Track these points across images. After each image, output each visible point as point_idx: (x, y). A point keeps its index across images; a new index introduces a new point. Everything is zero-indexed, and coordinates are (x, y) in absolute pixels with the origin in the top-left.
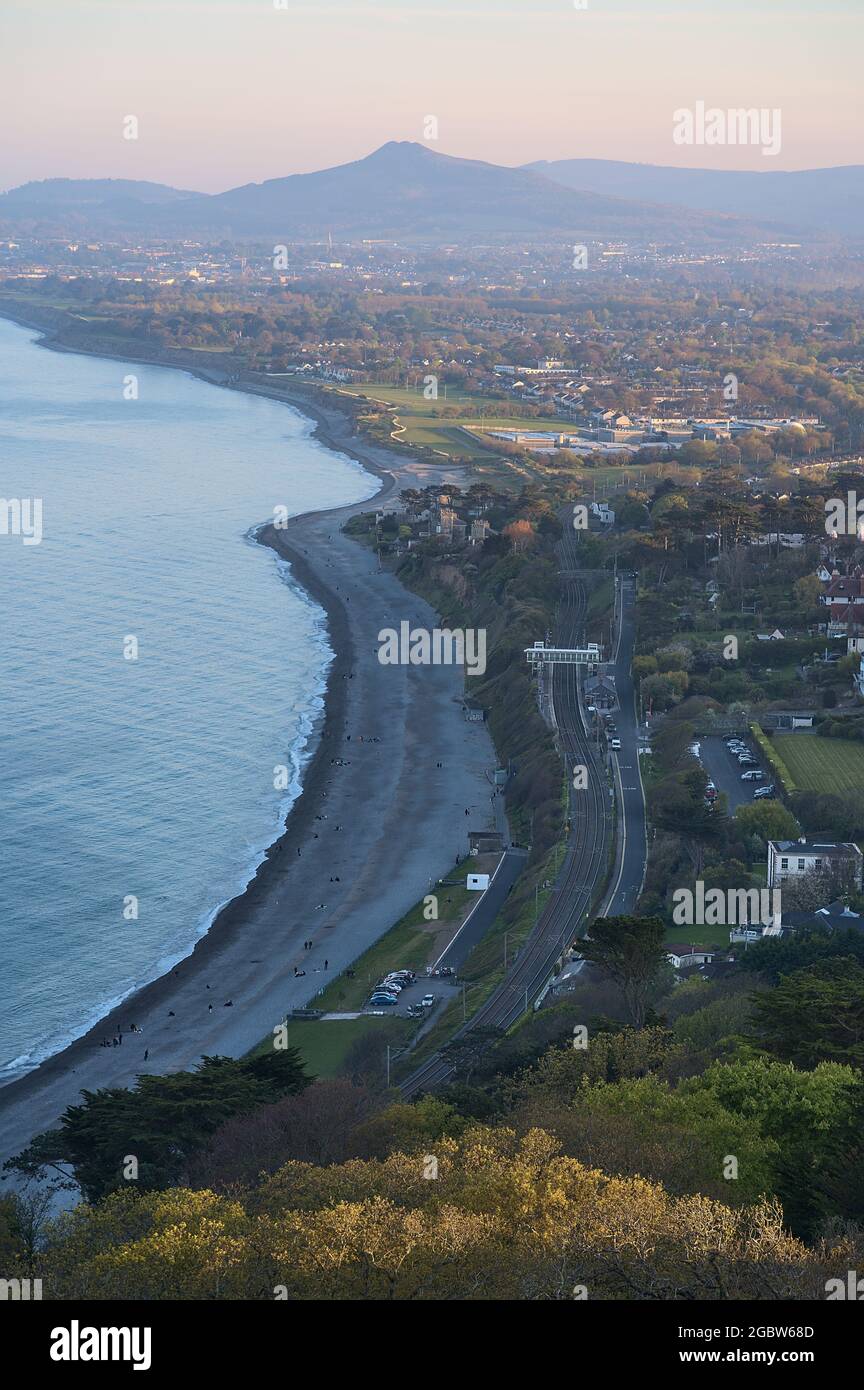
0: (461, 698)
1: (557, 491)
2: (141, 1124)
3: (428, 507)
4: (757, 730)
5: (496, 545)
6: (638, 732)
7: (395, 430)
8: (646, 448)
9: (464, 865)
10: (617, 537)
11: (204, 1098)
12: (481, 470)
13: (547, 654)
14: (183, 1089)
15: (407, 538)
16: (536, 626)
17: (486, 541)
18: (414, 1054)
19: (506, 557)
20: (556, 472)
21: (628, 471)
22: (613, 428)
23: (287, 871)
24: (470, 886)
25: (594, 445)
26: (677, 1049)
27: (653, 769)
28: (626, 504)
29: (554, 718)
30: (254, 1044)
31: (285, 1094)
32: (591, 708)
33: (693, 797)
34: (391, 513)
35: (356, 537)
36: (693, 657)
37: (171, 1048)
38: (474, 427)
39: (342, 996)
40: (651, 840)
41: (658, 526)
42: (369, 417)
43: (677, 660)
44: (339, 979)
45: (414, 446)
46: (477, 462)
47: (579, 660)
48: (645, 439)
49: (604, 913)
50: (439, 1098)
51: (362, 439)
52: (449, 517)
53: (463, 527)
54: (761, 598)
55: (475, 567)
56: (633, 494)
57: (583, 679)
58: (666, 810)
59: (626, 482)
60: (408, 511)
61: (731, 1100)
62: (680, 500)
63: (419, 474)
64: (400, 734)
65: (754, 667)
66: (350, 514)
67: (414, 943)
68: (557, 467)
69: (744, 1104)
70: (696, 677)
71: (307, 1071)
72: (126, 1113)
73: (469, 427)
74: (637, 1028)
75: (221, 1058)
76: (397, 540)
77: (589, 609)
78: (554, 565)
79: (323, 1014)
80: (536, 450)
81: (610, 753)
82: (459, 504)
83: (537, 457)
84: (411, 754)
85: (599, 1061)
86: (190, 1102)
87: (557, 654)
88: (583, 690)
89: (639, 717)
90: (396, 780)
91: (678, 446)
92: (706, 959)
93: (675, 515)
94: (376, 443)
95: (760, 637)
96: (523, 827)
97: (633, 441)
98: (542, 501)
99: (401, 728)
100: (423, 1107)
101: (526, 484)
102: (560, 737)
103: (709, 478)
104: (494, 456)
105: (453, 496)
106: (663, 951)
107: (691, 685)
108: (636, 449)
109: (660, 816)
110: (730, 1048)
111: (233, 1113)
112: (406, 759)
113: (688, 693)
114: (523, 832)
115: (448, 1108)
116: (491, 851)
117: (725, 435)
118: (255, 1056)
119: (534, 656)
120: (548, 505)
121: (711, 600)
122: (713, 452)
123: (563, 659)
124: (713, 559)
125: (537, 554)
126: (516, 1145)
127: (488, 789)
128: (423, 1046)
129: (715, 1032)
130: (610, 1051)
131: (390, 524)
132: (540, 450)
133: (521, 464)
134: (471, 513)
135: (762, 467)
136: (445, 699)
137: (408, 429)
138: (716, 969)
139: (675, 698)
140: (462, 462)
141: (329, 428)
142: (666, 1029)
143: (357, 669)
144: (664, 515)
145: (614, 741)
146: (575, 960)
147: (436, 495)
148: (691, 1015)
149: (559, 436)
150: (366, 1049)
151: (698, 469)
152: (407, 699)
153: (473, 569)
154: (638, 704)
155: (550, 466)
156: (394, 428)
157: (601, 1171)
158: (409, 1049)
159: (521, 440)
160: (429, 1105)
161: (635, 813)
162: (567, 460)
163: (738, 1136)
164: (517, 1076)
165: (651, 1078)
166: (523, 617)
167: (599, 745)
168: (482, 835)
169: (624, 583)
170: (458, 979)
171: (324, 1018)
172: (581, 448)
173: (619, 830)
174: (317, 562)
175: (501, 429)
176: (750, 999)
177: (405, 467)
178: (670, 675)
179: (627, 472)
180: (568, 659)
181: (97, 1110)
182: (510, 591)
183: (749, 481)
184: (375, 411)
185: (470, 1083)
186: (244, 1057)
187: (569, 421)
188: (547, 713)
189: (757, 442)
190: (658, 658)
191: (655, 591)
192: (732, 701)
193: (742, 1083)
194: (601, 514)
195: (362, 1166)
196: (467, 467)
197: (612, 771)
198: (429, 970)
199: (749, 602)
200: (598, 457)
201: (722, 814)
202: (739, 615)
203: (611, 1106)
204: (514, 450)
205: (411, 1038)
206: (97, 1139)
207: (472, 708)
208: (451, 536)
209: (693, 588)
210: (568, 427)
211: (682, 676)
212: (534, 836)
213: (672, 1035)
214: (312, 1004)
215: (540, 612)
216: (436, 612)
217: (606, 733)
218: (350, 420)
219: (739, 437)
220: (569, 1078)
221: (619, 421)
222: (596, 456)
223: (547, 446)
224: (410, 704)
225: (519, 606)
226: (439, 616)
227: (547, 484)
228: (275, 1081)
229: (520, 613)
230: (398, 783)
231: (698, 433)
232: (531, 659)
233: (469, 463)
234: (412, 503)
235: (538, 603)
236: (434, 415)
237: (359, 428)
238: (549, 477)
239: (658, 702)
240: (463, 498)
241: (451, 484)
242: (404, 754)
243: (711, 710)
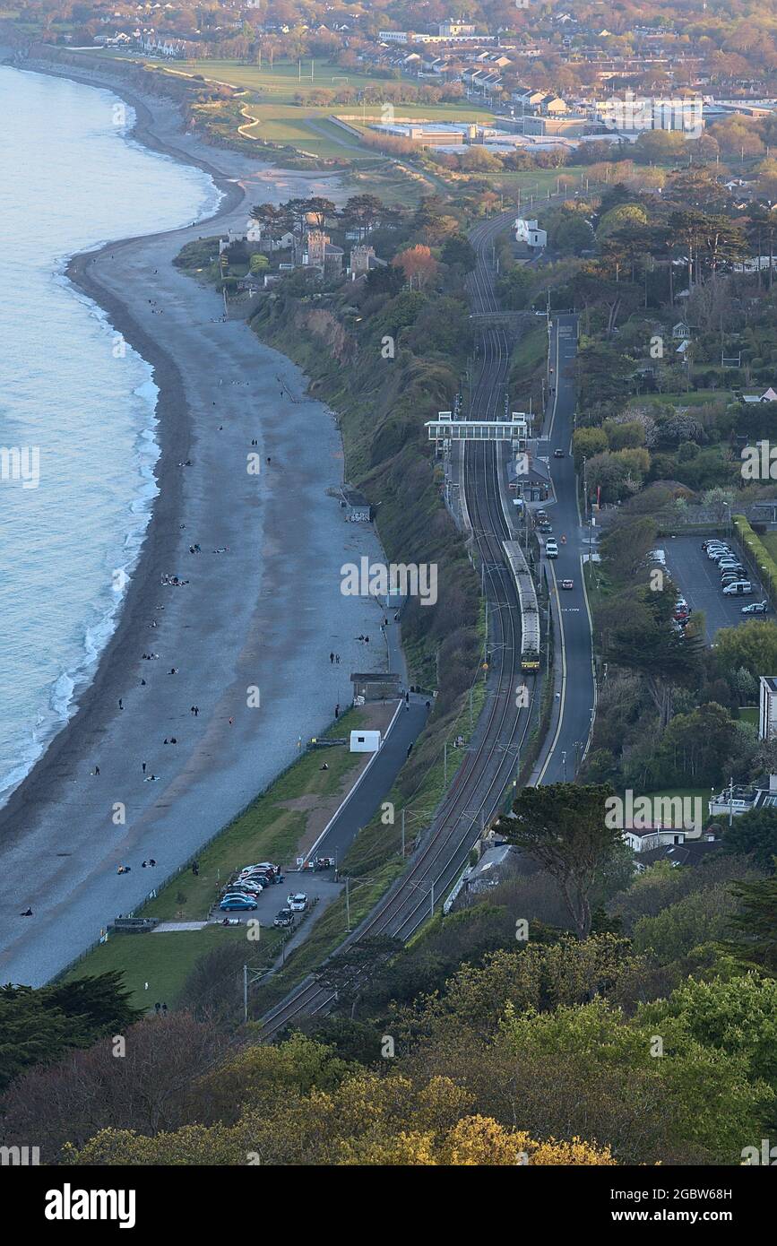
0: (340, 492)
1: (467, 203)
3: (290, 229)
4: (744, 527)
5: (384, 280)
6: (581, 533)
7: (244, 123)
8: (589, 143)
10: (551, 265)
12: (362, 177)
13: (456, 428)
15: (263, 272)
16: (441, 391)
17: (371, 274)
18: (280, 976)
19: (397, 297)
20: (466, 177)
21: (565, 176)
22: (545, 116)
23: (105, 731)
24: (354, 746)
25: (518, 140)
26: (636, 963)
27: (602, 583)
28: (562, 221)
29: (466, 516)
30: (62, 968)
32: (517, 502)
33: (656, 619)
34: (240, 238)
35: (194, 271)
36: (656, 429)
38: (352, 118)
39: (182, 899)
40: (600, 679)
41: (606, 250)
42: (208, 105)
43: (633, 432)
44: (177, 877)
45: (270, 145)
46: (356, 165)
47: (500, 435)
48: (588, 131)
49: (536, 782)
50: (312, 1037)
51: (199, 136)
52: (319, 242)
53: (338, 256)
54: (747, 346)
55: (356, 311)
56: (572, 205)
57: (506, 461)
58: (620, 638)
59: (562, 190)
60: (263, 235)
61: (708, 1031)
62: (636, 212)
63: (277, 185)
64: (258, 542)
67: (279, 826)
68: (467, 171)
69: (726, 1036)
70: (660, 455)
71: (134, 1003)
73: (346, 118)
74: (581, 937)
75: (15, 987)
76: (249, 276)
77: (512, 366)
78: (465, 307)
79: (155, 924)
80: (438, 147)
81: (543, 562)
82: (334, 224)
83: (439, 158)
84: (273, 567)
85: (529, 982)
87: (470, 428)
88: (505, 474)
89: (582, 511)
90: (251, 602)
91: (633, 138)
92: (675, 839)
93: (630, 236)
94: (217, 142)
95: (748, 399)
96: (425, 665)
97: (570, 133)
98: (446, 218)
99: (257, 533)
100: (290, 1049)
101: (425, 195)
102: (475, 542)
103: (676, 182)
104: (381, 157)
105: (325, 213)
107: (653, 466)
108: (575, 144)
109: (612, 646)
110: (707, 960)
111: (33, 1062)
112: (264, 575)
113: (650, 478)
114: (426, 671)
115: (324, 1049)
116: (381, 698)
118: (63, 983)
119: (438, 431)
120: (456, 223)
121: (681, 349)
122: (681, 147)
123: (478, 435)
125: (440, 291)
127: (377, 614)
128: (293, 964)
129: (688, 938)
130: (543, 967)
131: (239, 253)
132: (442, 148)
133: (418, 167)
134: (350, 236)
135: (748, 165)
136: (318, 493)
137: (263, 122)
138: (691, 853)
139: (632, 485)
140: (336, 166)
141: (153, 121)
142: (619, 937)
143: (197, 453)
144: (615, 235)
145: (549, 546)
146: (497, 845)
147: (302, 212)
148: (658, 914)
149: (469, 129)
150: (215, 970)
151: (661, 170)
153: (355, 315)
154: (581, 496)
155: (457, 169)
156: (242, 120)
158: (273, 970)
159: (417, 134)
160: (298, 1046)
161: (578, 642)
162: (480, 161)
165: (599, 1003)
166: (422, 379)
168: (369, 677)
169: (560, 329)
170: (339, 874)
171: (156, 930)
172: (499, 144)
174: (140, 308)
176: (734, 893)
177: (258, 174)
178: (624, 454)
179: (563, 176)
180: (485, 435)
183: (730, 185)
184: (215, 98)
185: (357, 1015)
186: (48, 984)
187: (483, 107)
188: (457, 509)
189: (741, 131)
190: (608, 430)
191: (602, 339)
192: (710, 487)
193: (723, 1008)
194: (528, 234)
196: (344, 171)
197: (546, 587)
198: (300, 861)
199: (732, 351)
200: (523, 156)
201: (696, 642)
202: (717, 370)
204: (408, 149)
205: (277, 954)
207: (355, 504)
208: (322, 268)
210: (482, 115)
211: (640, 455)
212: (441, 678)
213: (627, 944)
214: (139, 912)
215: (443, 371)
216: (305, 374)
217: (538, 535)
218: (182, 111)
219: (715, 125)
220: (489, 1006)
221: (551, 106)
222: (520, 155)
223: (455, 142)
224: (269, 500)
225: (417, 362)
226: (307, 379)
227: (452, 195)
228: (90, 1016)
229: (418, 373)
230: (254, 608)
232: (433, 435)
233: (347, 167)
234: (269, 223)
235: (442, 358)
236: (296, 101)
237: (194, 121)
238: (456, 185)
239: (609, 491)
240: (338, 216)
241: (321, 197)
242: (262, 568)
243: (680, 501)
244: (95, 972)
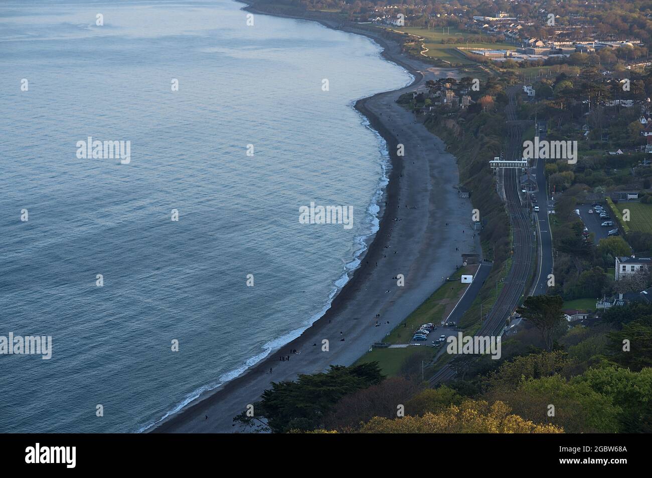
0: (458, 187)
1: (506, 80)
2: (301, 399)
3: (439, 90)
4: (609, 201)
5: (474, 108)
6: (548, 203)
7: (423, 50)
8: (551, 57)
9: (460, 270)
10: (537, 103)
11: (332, 386)
12: (466, 70)
13: (501, 163)
14: (321, 382)
15: (429, 106)
16: (495, 149)
17: (469, 106)
18: (435, 365)
19: (479, 115)
20: (505, 70)
21: (542, 69)
22: (535, 47)
23: (371, 274)
24: (463, 281)
25: (525, 56)
26: (570, 362)
27: (556, 221)
28: (541, 86)
29: (505, 196)
30: (356, 360)
31: (372, 384)
32: (524, 191)
33: (576, 235)
34: (421, 93)
35: (404, 105)
37: (314, 362)
38: (463, 48)
39: (399, 336)
40: (555, 257)
41: (557, 97)
42: (410, 44)
43: (567, 165)
44: (397, 328)
45: (432, 58)
46: (464, 66)
47: (517, 166)
48: (551, 53)
49: (532, 294)
50: (449, 387)
51: (406, 55)
52: (450, 94)
53: (457, 100)
54: (610, 133)
55: (464, 120)
56: (545, 81)
57: (519, 176)
58: (563, 242)
59: (541, 75)
60: (429, 92)
61: (598, 387)
62: (569, 84)
63: (435, 72)
64: (426, 204)
65: (608, 168)
66: (400, 94)
67: (435, 309)
68: (505, 68)
69: (604, 389)
70: (577, 174)
71: (382, 373)
72: (293, 394)
73: (461, 48)
74: (549, 352)
75: (339, 366)
76: (424, 107)
77: (522, 140)
78: (504, 118)
79: (390, 345)
80: (494, 59)
81: (534, 213)
82: (456, 87)
83: (495, 63)
84: (433, 215)
85: (530, 368)
86: (324, 388)
87: (506, 163)
88: (519, 181)
89: (548, 195)
90: (425, 228)
91: (568, 56)
92: (584, 317)
93: (566, 92)
94: (413, 57)
95: (611, 153)
96: (489, 251)
97: (544, 54)
98: (498, 85)
99: (427, 202)
100: (441, 391)
101: (489, 77)
102: (508, 206)
103: (584, 72)
104: (473, 63)
105: (452, 84)
106: (562, 313)
107: (575, 178)
108: (546, 58)
109: (560, 245)
110: (597, 361)
111: (346, 393)
112: (429, 217)
113: (574, 182)
114: (490, 253)
115: (453, 391)
116: (473, 263)
117: (592, 50)
118: (357, 365)
119: (494, 164)
120: (501, 87)
121: (585, 135)
122: (586, 59)
123: (509, 166)
124: (586, 114)
125: (495, 112)
126: (488, 409)
127: (471, 232)
128: (440, 361)
129: (589, 354)
130: (535, 362)
131: (420, 98)
132: (497, 59)
133: (487, 67)
134: (462, 92)
135: (611, 66)
136: (449, 187)
137: (429, 50)
138: (589, 322)
139: (567, 185)
140: (457, 66)
141: (390, 51)
142: (564, 352)
143: (405, 172)
144: (561, 91)
145: (536, 207)
146: (517, 318)
147: (443, 83)
148: (577, 344)
149: (506, 52)
150: (412, 363)
151: (578, 68)
152: (430, 187)
153: (463, 121)
154: (548, 188)
155: (502, 67)
156: (422, 49)
157: (532, 422)
158: (433, 363)
159: (487, 54)
160: (443, 390)
161: (547, 243)
162: (510, 64)
163: (602, 404)
164: (489, 375)
165: (557, 376)
166: (488, 145)
167: (528, 210)
168: (468, 255)
169: (540, 127)
170: (458, 328)
171: (390, 347)
172: (518, 58)
173: (539, 252)
174: (383, 118)
175: (477, 49)
176: (607, 337)
177: (428, 69)
178: (564, 173)
180: (512, 166)
181: (279, 392)
182: (482, 132)
183: (605, 73)
184: (412, 41)
185: (464, 379)
186: (351, 366)
187: (512, 44)
188: (501, 193)
189: (609, 53)
190: (558, 165)
191: (556, 131)
192: (597, 186)
193: (604, 379)
194: (528, 91)
195: (411, 419)
196: (459, 68)
197: (535, 223)
198: (443, 323)
199: (605, 135)
200: (527, 62)
201: (591, 244)
202: (599, 142)
203: (537, 390)
204: (483, 60)
205: (434, 357)
206: (279, 406)
207: (463, 192)
208: (451, 104)
209: (576, 129)
210: (512, 47)
211: (570, 174)
212: (495, 256)
213: (567, 355)
214: (383, 340)
215: (496, 142)
216: (445, 143)
217: (532, 203)
218: (400, 45)
219: (599, 51)
220: (515, 376)
221: (537, 44)
222: (526, 62)
223: (500, 57)
224: (432, 190)
225: (486, 139)
226: (446, 145)
227: (500, 77)
228: (367, 377)
229: (487, 143)
231: (578, 49)
232: (493, 166)
233: (460, 66)
234: (431, 87)
235: (496, 137)
236: (442, 42)
237: (404, 50)
238: (502, 73)
239: (558, 187)
240: (457, 84)
241: (451, 77)
242: (428, 215)
243: (585, 191)
244: (368, 362)
